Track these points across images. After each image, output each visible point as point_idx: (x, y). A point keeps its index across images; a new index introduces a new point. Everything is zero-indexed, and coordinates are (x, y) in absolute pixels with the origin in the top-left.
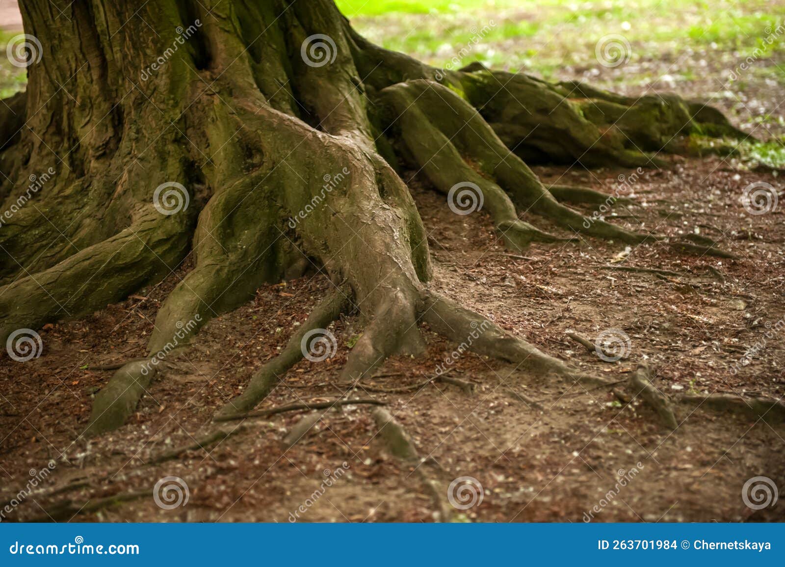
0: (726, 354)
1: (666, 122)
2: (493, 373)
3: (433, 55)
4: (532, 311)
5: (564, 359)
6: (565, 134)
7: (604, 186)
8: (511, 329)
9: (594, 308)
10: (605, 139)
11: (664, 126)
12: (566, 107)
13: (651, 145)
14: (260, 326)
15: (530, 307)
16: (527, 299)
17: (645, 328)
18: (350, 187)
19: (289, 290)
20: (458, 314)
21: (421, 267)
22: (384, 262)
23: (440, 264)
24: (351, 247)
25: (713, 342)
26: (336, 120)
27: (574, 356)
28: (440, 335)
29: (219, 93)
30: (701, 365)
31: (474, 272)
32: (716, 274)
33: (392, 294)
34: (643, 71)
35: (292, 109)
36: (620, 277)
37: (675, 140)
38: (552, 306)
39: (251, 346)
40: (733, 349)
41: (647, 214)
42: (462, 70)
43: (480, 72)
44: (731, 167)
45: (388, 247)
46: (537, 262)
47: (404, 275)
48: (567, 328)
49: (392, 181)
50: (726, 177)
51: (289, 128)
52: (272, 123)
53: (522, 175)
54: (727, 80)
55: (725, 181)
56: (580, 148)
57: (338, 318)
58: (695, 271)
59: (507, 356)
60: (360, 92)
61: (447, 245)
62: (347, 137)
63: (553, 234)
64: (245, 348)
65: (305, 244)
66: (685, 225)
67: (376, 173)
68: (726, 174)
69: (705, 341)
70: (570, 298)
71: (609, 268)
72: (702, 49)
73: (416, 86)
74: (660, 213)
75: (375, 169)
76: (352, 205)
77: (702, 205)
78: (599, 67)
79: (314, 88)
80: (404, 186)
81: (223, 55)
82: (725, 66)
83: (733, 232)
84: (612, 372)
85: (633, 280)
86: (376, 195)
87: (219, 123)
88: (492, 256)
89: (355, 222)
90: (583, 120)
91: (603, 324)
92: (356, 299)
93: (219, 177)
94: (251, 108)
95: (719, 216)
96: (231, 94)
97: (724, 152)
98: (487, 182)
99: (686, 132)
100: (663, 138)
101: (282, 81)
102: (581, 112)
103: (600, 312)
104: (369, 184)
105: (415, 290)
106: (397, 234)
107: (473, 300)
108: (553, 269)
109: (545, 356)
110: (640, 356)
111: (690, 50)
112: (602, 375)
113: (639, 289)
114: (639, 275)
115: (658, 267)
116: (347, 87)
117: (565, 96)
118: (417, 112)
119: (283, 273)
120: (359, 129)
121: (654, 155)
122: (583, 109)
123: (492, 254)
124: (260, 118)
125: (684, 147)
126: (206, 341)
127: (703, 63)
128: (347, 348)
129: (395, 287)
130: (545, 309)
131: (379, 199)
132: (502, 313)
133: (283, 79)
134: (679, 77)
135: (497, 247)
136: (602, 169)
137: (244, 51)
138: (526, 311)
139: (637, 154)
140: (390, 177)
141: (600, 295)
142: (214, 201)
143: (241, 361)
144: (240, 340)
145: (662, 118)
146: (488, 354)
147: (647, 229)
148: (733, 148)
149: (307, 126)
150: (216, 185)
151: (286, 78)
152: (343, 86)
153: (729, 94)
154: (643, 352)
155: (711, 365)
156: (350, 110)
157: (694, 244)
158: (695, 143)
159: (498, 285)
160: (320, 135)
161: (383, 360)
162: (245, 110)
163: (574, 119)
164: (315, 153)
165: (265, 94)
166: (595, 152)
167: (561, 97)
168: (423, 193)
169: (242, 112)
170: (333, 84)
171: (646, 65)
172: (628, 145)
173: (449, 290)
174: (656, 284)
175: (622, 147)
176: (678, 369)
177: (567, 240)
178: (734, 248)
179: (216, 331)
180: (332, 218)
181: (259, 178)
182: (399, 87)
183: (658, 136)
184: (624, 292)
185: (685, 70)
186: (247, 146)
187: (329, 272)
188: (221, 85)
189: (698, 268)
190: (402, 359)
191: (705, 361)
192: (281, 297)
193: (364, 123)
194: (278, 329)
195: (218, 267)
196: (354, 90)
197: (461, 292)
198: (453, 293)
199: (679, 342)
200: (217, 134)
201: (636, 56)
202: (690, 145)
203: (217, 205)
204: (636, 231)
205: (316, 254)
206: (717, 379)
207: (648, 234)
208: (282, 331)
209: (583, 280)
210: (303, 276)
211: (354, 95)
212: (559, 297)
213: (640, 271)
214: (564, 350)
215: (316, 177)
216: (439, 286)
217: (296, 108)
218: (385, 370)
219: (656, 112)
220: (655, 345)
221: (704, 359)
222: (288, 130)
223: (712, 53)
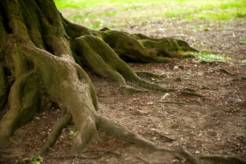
0: (211, 136)
1: (170, 47)
2: (127, 148)
3: (83, 22)
4: (137, 121)
5: (154, 141)
6: (137, 52)
7: (152, 70)
8: (131, 129)
9: (159, 119)
10: (151, 53)
11: (170, 48)
12: (138, 43)
13: (166, 55)
14: (36, 131)
15: (136, 119)
16: (134, 116)
17: (179, 126)
18: (68, 76)
19: (46, 116)
20: (113, 125)
21: (95, 105)
22: (83, 106)
23: (101, 103)
24: (70, 100)
25: (204, 131)
26: (60, 51)
27: (156, 140)
28: (106, 133)
29: (16, 42)
30: (203, 142)
31: (113, 105)
32: (199, 103)
33: (87, 119)
34: (153, 27)
35: (44, 47)
36: (166, 106)
37: (173, 53)
38: (144, 118)
39: (34, 140)
40: (212, 134)
41: (170, 80)
42: (101, 30)
43: (107, 31)
44: (193, 62)
45: (84, 100)
46: (135, 101)
47: (91, 110)
48: (151, 127)
49: (83, 74)
50: (192, 66)
51: (43, 55)
52: (37, 53)
53: (126, 68)
54: (180, 30)
55: (192, 67)
56: (143, 56)
57: (66, 127)
58: (191, 102)
59: (132, 142)
60: (68, 40)
61: (102, 95)
62: (65, 57)
63: (139, 90)
64: (31, 141)
65: (51, 98)
66: (183, 84)
67: (77, 71)
68: (192, 64)
69: (201, 130)
70: (150, 115)
71: (161, 102)
72: (170, 19)
73: (87, 37)
74: (174, 80)
75: (76, 69)
76: (69, 83)
77: (187, 76)
78: (138, 26)
79: (51, 39)
80: (87, 75)
81: (17, 28)
82: (178, 25)
83: (200, 87)
84: (172, 146)
85: (171, 107)
86: (77, 80)
87: (17, 54)
88: (119, 99)
89: (71, 90)
90: (143, 47)
91: (164, 125)
92: (72, 119)
93: (17, 74)
94: (29, 47)
95: (194, 80)
96: (20, 42)
97: (190, 56)
98: (115, 71)
99: (176, 50)
100: (170, 52)
101: (39, 37)
102: (143, 44)
103: (162, 120)
104: (75, 75)
105: (95, 116)
106: (87, 94)
107: (115, 117)
108: (142, 103)
109: (147, 141)
110: (180, 138)
111: (166, 20)
112: (169, 147)
113: (173, 110)
114: (172, 104)
115: (178, 101)
116: (63, 39)
117: (137, 39)
118: (88, 46)
119: (43, 109)
120: (68, 54)
121: (167, 58)
122: (143, 43)
123: (119, 98)
124: (33, 51)
125: (176, 55)
126: (16, 139)
127: (171, 24)
128: (70, 139)
129: (88, 115)
130: (142, 120)
131: (79, 81)
132: (127, 122)
133: (39, 36)
134: (165, 29)
135: (120, 95)
136: (150, 64)
137: (24, 26)
138: (135, 121)
139: (161, 58)
140: (82, 72)
141: (160, 113)
142: (16, 83)
143: (30, 147)
144: (29, 138)
145: (169, 46)
146: (125, 141)
147: (171, 86)
148: (192, 55)
149: (50, 54)
150: (16, 77)
151: (40, 35)
152: (61, 38)
153: (182, 35)
154: (181, 136)
155: (207, 141)
156: (65, 47)
157: (189, 92)
158: (180, 53)
159: (122, 111)
160: (55, 57)
161: (86, 145)
162: (26, 48)
163: (141, 47)
164: (54, 64)
165: (33, 42)
166: (148, 58)
167: (136, 39)
168: (92, 76)
169: (25, 49)
170: (58, 37)
171: (153, 25)
172: (158, 55)
173: (106, 113)
174: (179, 108)
175: (157, 56)
176: (195, 143)
177: (144, 92)
178: (202, 93)
179: (19, 134)
180: (62, 88)
181: (33, 74)
182: (81, 37)
183: (168, 51)
184: (168, 112)
185: (166, 26)
186: (28, 61)
187: (61, 108)
188: (17, 39)
189: (192, 101)
190: (93, 144)
191: (204, 139)
192: (43, 118)
193: (70, 52)
194: (43, 132)
195: (19, 109)
196: (66, 39)
197: (110, 114)
198: (107, 114)
199: (192, 132)
200: (16, 58)
201: (149, 22)
202: (178, 54)
203: (17, 84)
204: (167, 87)
205: (55, 101)
206: (210, 147)
207: (172, 88)
208: (45, 133)
209: (153, 107)
210: (50, 110)
211: (66, 41)
212: (146, 115)
213: (172, 103)
214: (152, 137)
215: (54, 73)
216: (102, 112)
217: (45, 46)
218: (87, 149)
219: (167, 44)
220: (184, 133)
221: (203, 138)
222: (43, 56)
223: (173, 21)
